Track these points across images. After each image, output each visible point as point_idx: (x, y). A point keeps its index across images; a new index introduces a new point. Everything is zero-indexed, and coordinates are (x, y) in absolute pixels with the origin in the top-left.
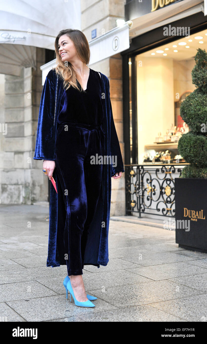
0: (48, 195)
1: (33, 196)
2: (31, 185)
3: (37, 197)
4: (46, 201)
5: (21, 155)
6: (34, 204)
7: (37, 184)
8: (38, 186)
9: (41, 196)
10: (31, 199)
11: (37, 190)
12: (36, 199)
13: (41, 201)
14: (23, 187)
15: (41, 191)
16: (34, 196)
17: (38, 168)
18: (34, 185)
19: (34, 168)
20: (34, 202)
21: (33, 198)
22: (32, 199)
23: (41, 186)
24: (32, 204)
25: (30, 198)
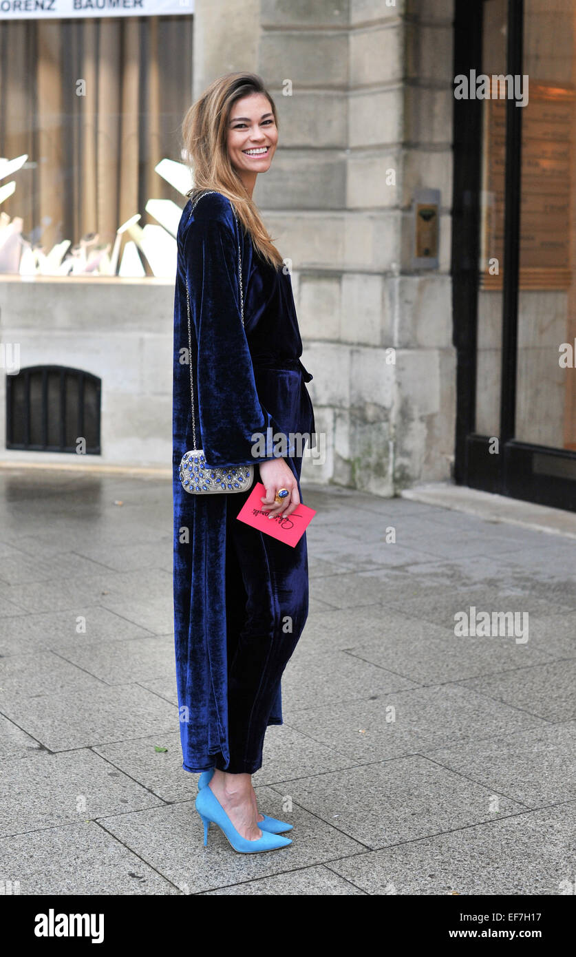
0: (452, 458)
1: (401, 460)
2: (394, 416)
3: (415, 465)
4: (444, 480)
5: (329, 286)
6: (407, 494)
7: (416, 414)
8: (421, 419)
9: (428, 460)
10: (394, 475)
11: (416, 440)
12: (412, 472)
13: (429, 481)
14: (336, 417)
15: (430, 440)
16: (405, 461)
17: (419, 347)
18: (405, 414)
19: (406, 346)
20: (406, 488)
21: (402, 468)
22: (398, 475)
23: (429, 421)
24: (396, 496)
25: (390, 470)
